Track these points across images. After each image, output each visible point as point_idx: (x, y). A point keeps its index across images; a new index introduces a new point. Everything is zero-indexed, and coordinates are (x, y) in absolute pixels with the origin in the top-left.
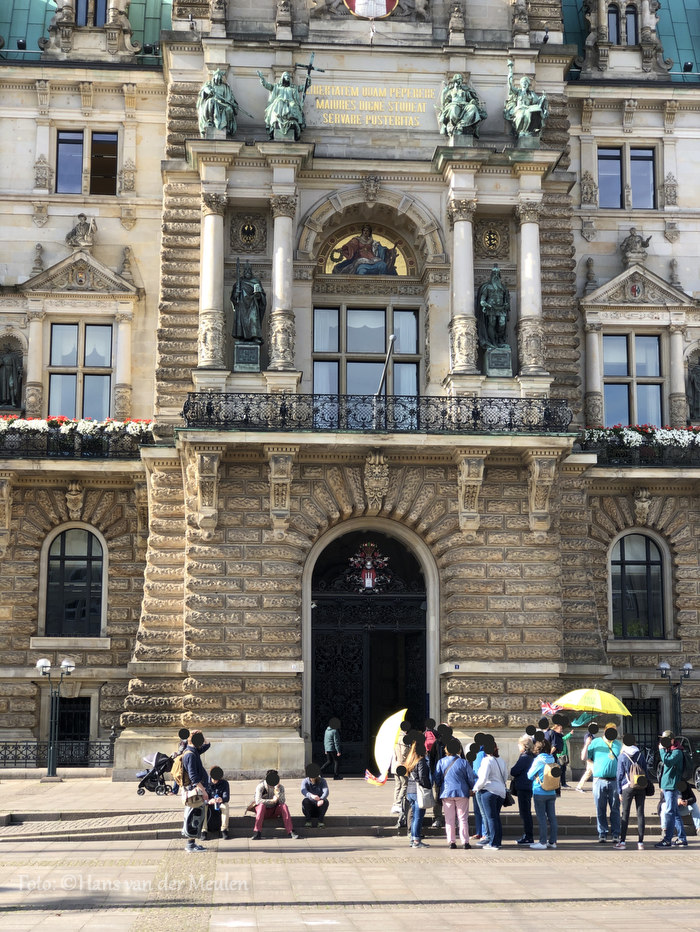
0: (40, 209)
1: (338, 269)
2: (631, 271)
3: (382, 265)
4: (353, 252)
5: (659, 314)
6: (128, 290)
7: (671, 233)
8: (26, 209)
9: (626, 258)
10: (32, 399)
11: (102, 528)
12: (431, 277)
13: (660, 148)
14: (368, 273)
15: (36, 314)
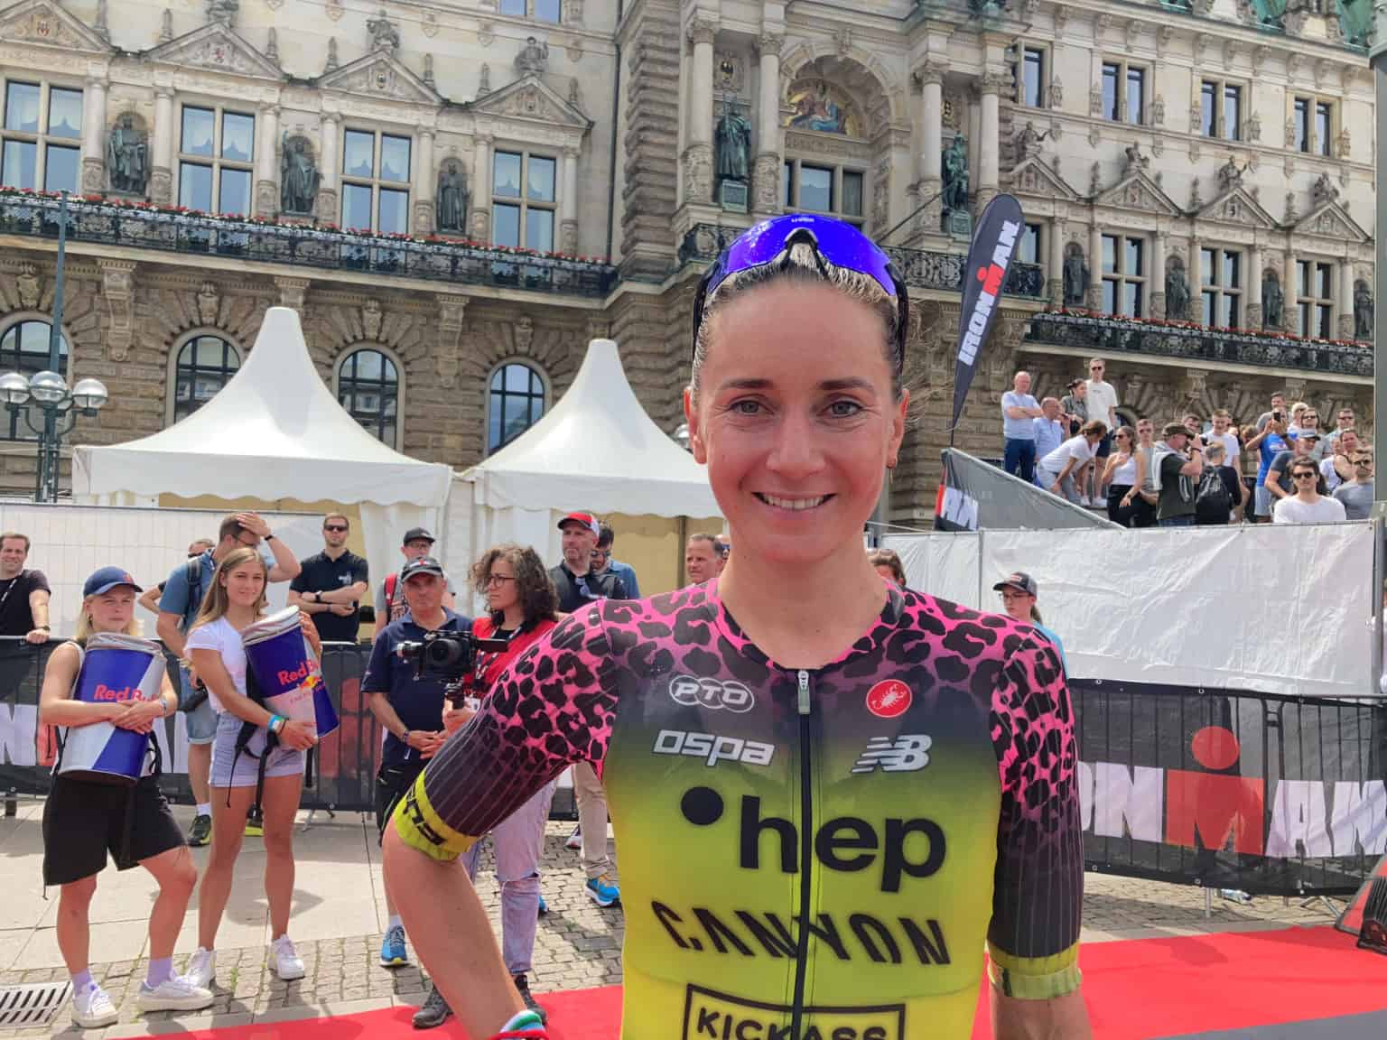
0: (487, 28)
1: (795, 121)
2: (1028, 162)
3: (835, 124)
4: (809, 108)
5: (1046, 206)
6: (578, 122)
7: (1054, 133)
8: (473, 26)
9: (1024, 148)
10: (480, 225)
11: (548, 365)
12: (893, 139)
13: (1049, 51)
14: (822, 129)
15: (484, 136)
